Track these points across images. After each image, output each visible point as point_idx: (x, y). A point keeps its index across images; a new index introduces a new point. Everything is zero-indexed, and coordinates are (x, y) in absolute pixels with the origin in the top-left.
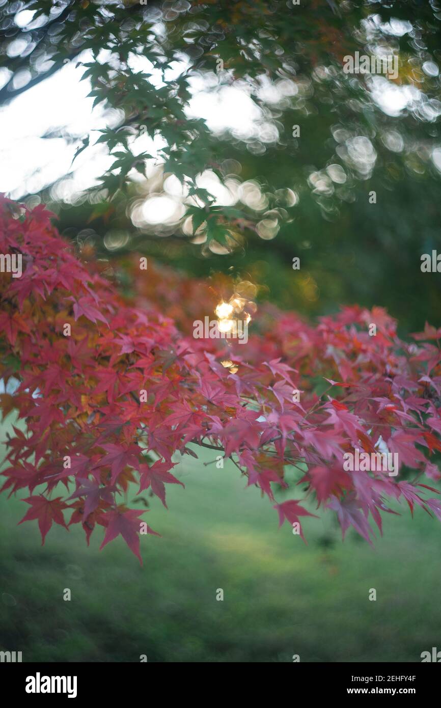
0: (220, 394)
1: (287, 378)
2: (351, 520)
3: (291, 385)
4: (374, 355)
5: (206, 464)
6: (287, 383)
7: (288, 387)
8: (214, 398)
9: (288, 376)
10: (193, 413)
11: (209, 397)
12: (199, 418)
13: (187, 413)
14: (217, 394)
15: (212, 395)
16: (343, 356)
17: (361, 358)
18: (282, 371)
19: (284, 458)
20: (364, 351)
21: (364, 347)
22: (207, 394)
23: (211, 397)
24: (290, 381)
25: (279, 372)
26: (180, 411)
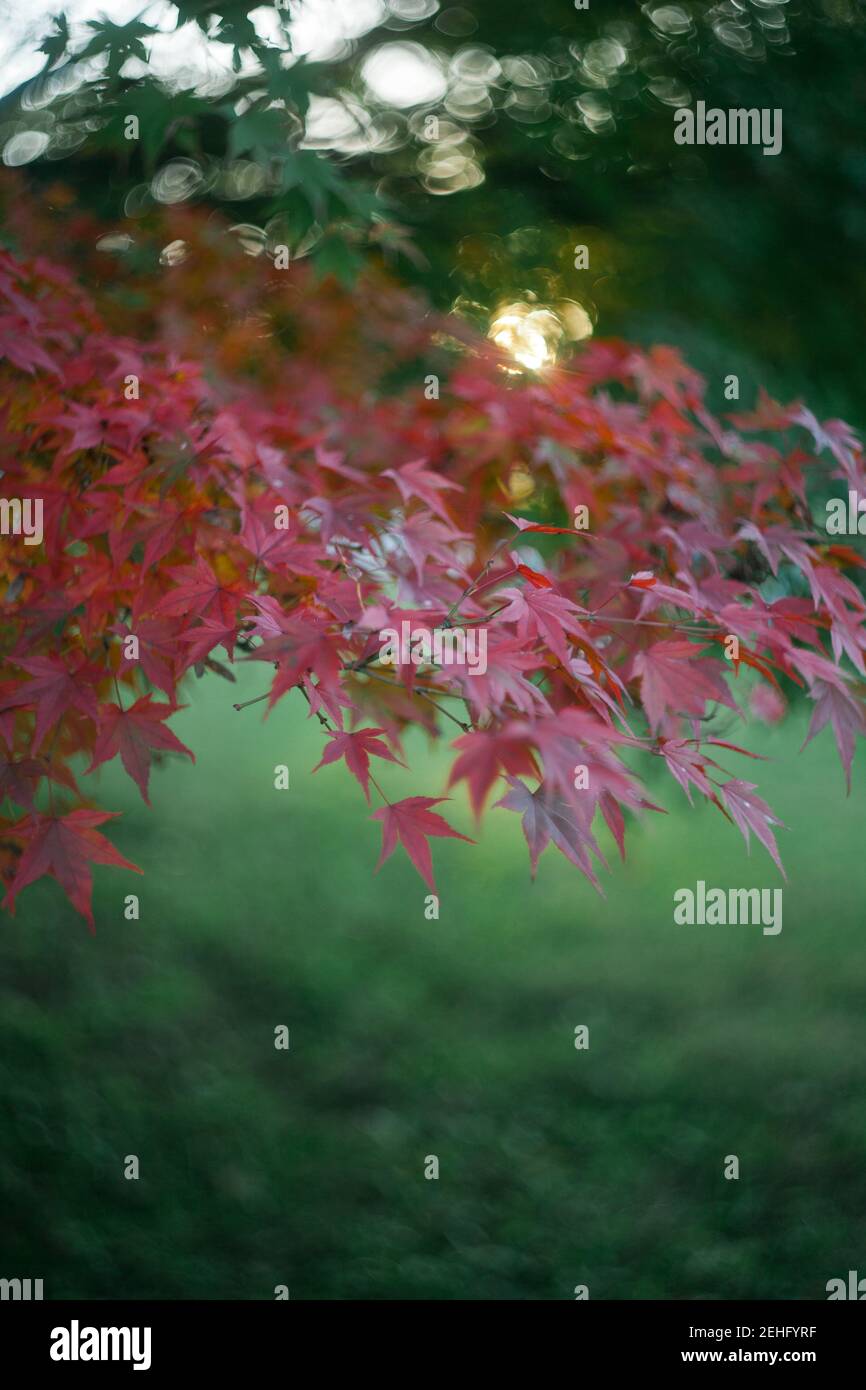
0: (285, 544)
1: (437, 506)
2: (552, 830)
3: (444, 522)
4: (644, 461)
5: (238, 707)
6: (437, 518)
7: (438, 526)
8: (270, 554)
9: (438, 500)
10: (220, 589)
11: (259, 550)
12: (232, 600)
13: (206, 588)
14: (276, 545)
15: (266, 545)
16: (574, 460)
17: (613, 469)
18: (425, 489)
19: (417, 688)
20: (620, 452)
21: (621, 441)
22: (254, 541)
23: (261, 553)
24: (443, 514)
25: (418, 492)
26: (190, 586)
